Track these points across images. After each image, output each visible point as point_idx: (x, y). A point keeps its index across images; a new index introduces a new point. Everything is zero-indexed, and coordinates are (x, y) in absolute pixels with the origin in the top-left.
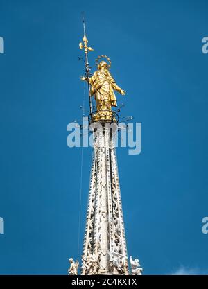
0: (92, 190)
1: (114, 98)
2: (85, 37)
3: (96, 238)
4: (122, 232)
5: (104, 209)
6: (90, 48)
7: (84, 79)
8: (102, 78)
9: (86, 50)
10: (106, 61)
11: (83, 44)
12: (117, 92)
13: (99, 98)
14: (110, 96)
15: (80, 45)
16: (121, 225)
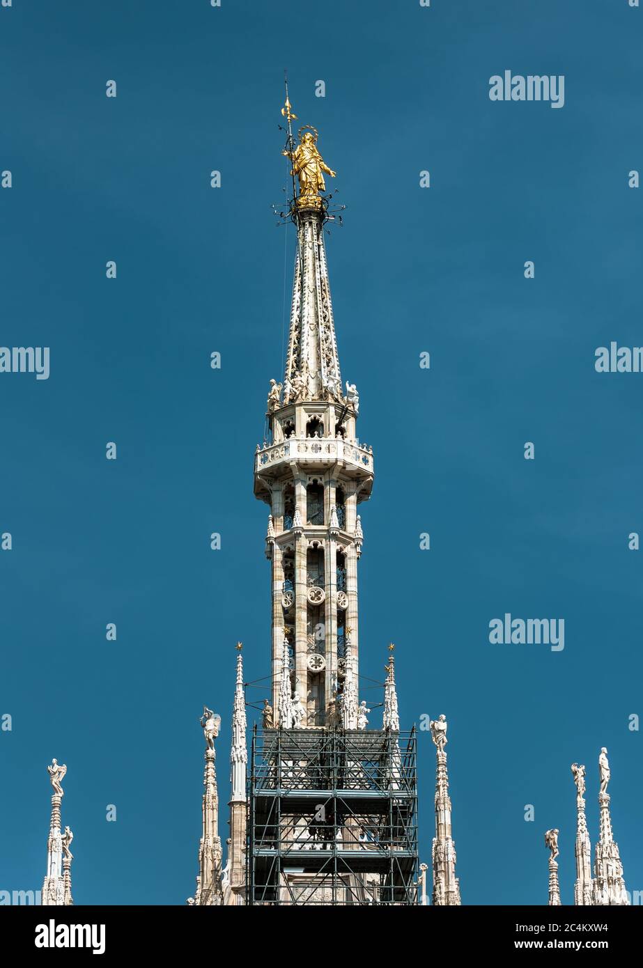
0: (297, 295)
1: (322, 180)
2: (288, 101)
3: (304, 356)
4: (334, 350)
5: (312, 320)
6: (294, 116)
7: (286, 154)
8: (307, 155)
9: (289, 118)
10: (313, 133)
11: (286, 111)
12: (326, 173)
13: (304, 178)
14: (317, 177)
15: (283, 111)
16: (334, 342)
